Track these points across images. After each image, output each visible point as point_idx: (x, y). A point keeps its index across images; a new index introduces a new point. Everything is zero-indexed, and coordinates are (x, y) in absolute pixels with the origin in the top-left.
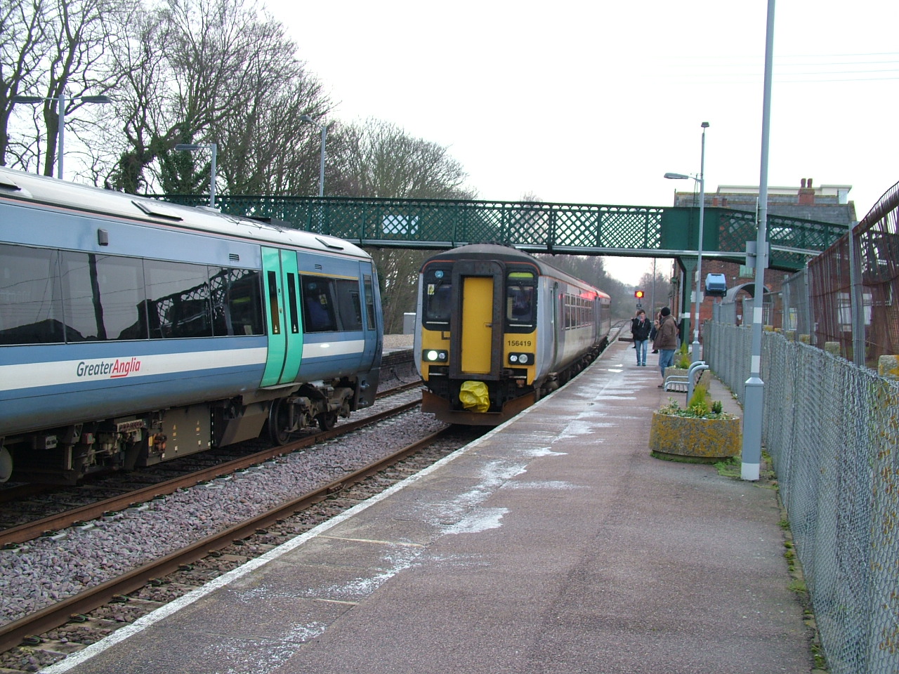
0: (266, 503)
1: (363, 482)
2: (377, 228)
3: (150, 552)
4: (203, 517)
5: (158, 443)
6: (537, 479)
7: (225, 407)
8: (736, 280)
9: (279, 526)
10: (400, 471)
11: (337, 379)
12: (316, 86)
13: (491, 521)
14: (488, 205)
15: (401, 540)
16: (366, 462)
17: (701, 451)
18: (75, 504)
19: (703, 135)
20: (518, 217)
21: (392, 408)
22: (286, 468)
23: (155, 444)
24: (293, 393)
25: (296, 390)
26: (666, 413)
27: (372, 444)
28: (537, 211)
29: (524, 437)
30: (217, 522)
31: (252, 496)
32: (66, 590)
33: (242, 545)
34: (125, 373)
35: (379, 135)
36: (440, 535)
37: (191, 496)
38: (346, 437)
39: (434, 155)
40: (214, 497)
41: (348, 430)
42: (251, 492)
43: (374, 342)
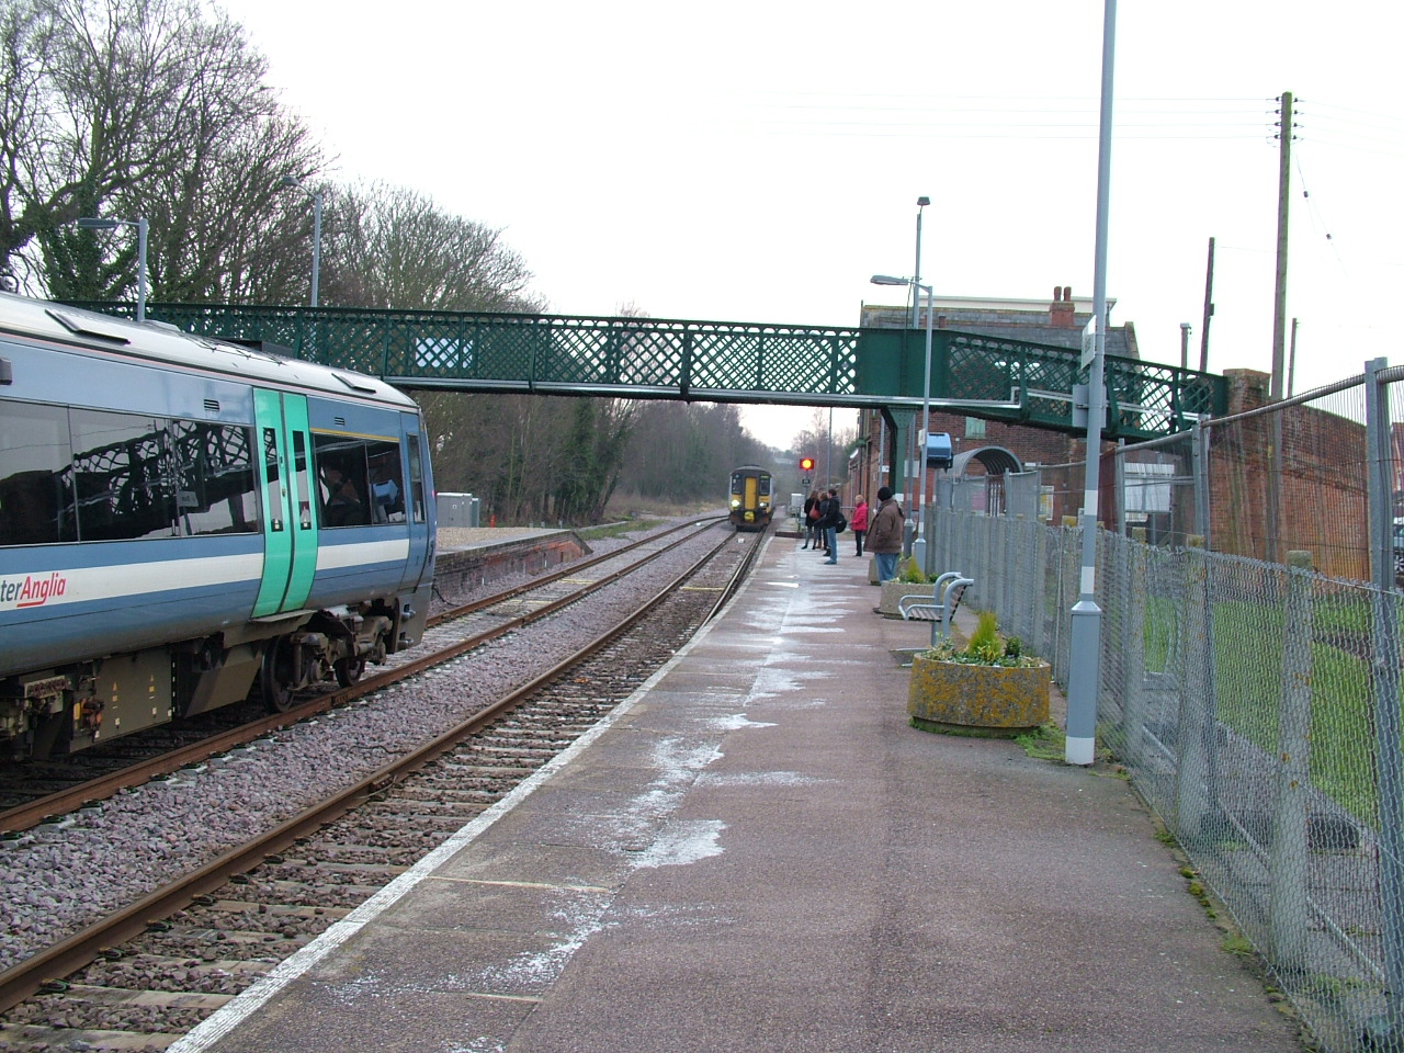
0: (272, 810)
1: (422, 771)
2: (407, 358)
3: (92, 901)
4: (173, 837)
5: (89, 715)
6: (748, 768)
7: (196, 652)
8: (960, 443)
9: (301, 849)
10: (478, 751)
11: (368, 603)
12: (298, 129)
13: (703, 844)
14: (571, 323)
15: (570, 881)
16: (420, 737)
17: (994, 717)
19: (919, 217)
21: (442, 647)
22: (294, 750)
23: (84, 715)
24: (300, 627)
25: (305, 622)
26: (936, 658)
27: (423, 708)
29: (696, 697)
30: (198, 844)
31: (247, 799)
33: (246, 883)
34: (42, 599)
35: (392, 210)
36: (628, 869)
37: (145, 801)
38: (379, 696)
39: (479, 242)
40: (185, 801)
41: (382, 683)
42: (244, 792)
43: (424, 541)
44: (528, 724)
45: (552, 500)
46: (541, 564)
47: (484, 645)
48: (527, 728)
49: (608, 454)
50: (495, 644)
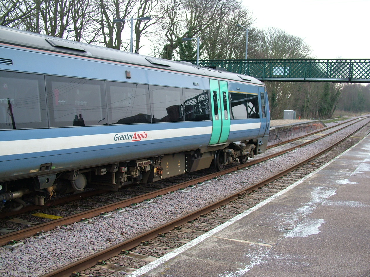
0: (208, 200)
1: (257, 190)
3: (147, 226)
4: (177, 207)
5: (158, 171)
7: (192, 154)
9: (212, 213)
10: (275, 185)
11: (248, 141)
12: (245, 13)
14: (321, 61)
15: (259, 241)
16: (260, 179)
18: (122, 198)
20: (335, 66)
21: (275, 153)
22: (221, 182)
23: (157, 171)
24: (226, 147)
25: (228, 146)
27: (263, 171)
28: (344, 63)
29: (336, 172)
30: (183, 210)
31: (202, 197)
32: (101, 246)
33: (192, 223)
34: (140, 139)
35: (274, 34)
36: (283, 237)
37: (174, 196)
38: (252, 167)
39: (298, 42)
40: (184, 197)
41: (254, 163)
42: (202, 194)
43: (265, 123)
44: (293, 177)
45: (317, 112)
46: (310, 130)
47: (287, 152)
48: (292, 178)
49: (333, 99)
50: (290, 152)
